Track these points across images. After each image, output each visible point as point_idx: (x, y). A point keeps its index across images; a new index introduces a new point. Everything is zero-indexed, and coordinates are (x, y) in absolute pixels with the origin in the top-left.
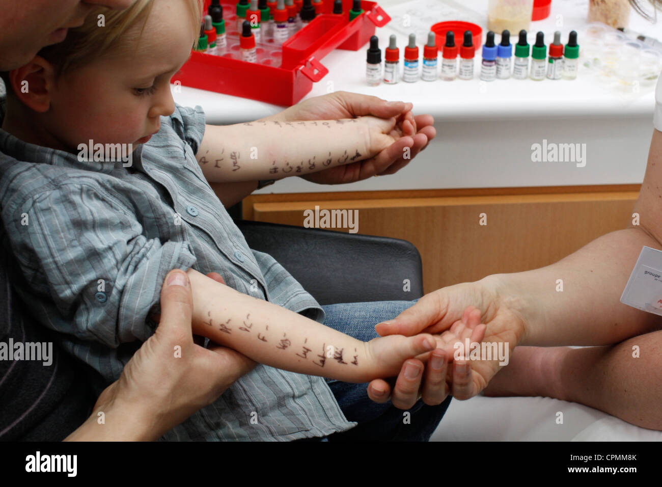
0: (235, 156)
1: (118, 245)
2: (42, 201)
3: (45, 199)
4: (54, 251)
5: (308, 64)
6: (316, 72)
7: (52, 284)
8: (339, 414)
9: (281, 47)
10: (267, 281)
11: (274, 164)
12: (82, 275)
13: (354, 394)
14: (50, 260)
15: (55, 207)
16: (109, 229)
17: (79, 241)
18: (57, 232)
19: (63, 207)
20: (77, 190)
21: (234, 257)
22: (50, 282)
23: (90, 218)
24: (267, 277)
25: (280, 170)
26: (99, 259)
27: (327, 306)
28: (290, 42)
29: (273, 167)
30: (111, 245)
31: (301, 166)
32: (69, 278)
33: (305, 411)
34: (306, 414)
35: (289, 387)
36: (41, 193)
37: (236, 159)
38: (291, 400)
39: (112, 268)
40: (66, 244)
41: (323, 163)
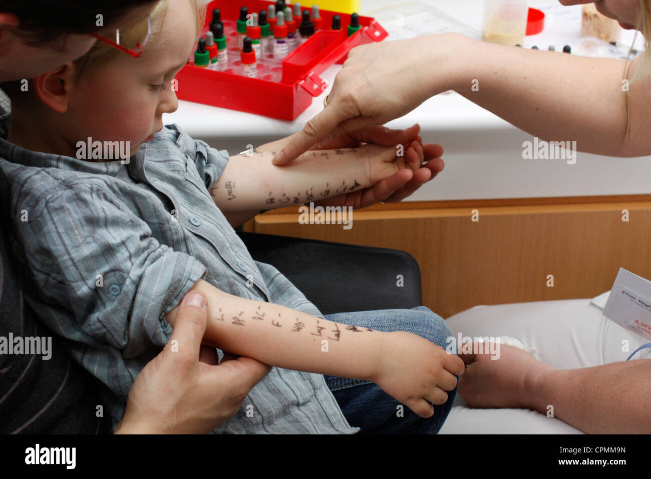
0: (230, 185)
1: (131, 239)
2: (54, 200)
3: (57, 198)
4: (69, 248)
5: (308, 79)
6: (316, 87)
7: (69, 281)
8: (342, 420)
9: (281, 62)
10: (270, 292)
11: (270, 195)
12: (96, 270)
13: (358, 401)
14: (67, 257)
15: (68, 206)
16: (120, 227)
17: (93, 238)
18: (72, 229)
19: (75, 205)
20: (87, 189)
21: (236, 266)
22: (67, 280)
23: (102, 215)
24: (270, 287)
25: (276, 200)
26: (113, 254)
27: (328, 315)
28: (290, 58)
29: (269, 197)
30: (124, 239)
31: (299, 197)
32: (85, 274)
33: (309, 418)
34: (311, 421)
35: (293, 394)
36: (54, 194)
37: (231, 188)
38: (296, 408)
39: (125, 260)
40: (80, 240)
41: (321, 193)
